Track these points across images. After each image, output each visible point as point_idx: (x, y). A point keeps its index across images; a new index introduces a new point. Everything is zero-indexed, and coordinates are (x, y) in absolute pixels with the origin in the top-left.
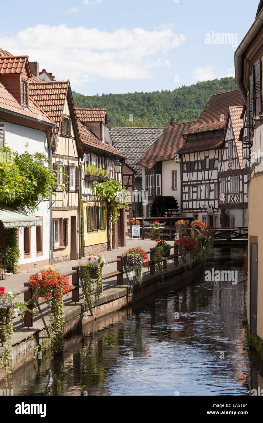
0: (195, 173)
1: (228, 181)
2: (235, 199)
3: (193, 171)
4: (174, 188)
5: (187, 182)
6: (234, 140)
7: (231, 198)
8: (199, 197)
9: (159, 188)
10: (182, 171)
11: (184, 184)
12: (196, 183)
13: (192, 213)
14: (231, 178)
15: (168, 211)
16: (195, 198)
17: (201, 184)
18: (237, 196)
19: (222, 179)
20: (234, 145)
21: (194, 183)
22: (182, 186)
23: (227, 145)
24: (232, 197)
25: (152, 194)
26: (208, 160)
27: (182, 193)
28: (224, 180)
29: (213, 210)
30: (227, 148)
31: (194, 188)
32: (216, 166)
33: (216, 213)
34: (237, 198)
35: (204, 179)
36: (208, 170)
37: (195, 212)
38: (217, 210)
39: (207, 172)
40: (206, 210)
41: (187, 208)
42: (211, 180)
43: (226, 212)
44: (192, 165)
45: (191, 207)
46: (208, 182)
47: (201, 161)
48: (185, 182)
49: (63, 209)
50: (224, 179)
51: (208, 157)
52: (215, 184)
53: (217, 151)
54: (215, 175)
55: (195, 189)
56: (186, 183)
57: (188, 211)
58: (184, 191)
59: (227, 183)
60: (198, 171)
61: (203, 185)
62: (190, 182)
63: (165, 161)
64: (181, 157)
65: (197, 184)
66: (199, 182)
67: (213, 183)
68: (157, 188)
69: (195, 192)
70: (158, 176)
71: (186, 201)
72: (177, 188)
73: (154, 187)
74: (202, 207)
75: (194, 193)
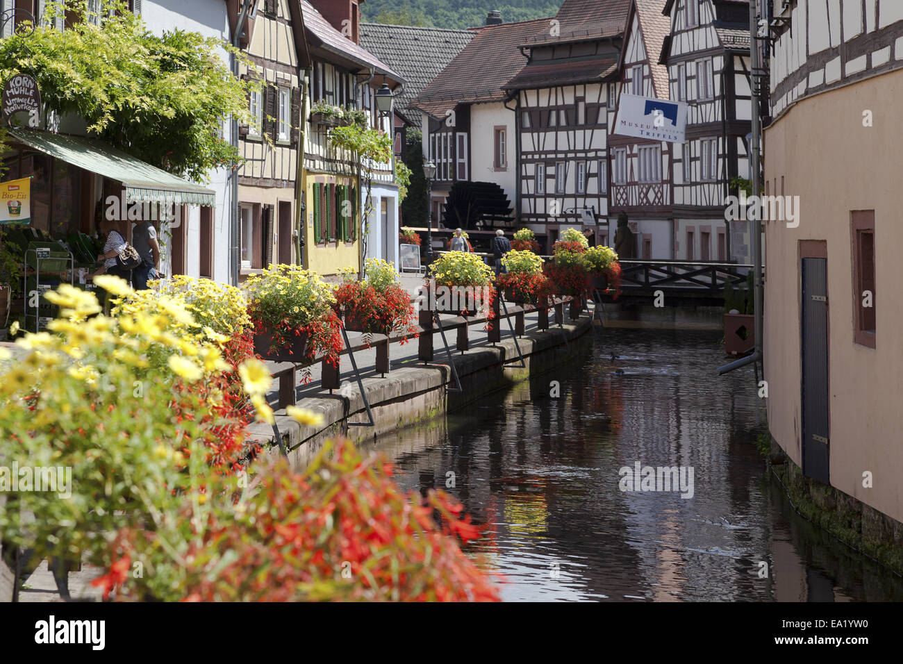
0: (551, 135)
1: (632, 156)
2: (651, 196)
3: (547, 128)
4: (499, 165)
5: (533, 153)
6: (646, 62)
7: (640, 194)
8: (561, 188)
9: (462, 165)
10: (520, 129)
11: (524, 157)
12: (553, 156)
13: (544, 226)
14: (640, 149)
15: (484, 219)
16: (551, 190)
17: (567, 160)
18: (657, 190)
19: (617, 150)
20: (646, 72)
21: (549, 156)
22: (520, 163)
23: (630, 73)
24: (642, 191)
25: (446, 176)
26: (581, 106)
27: (520, 178)
28: (623, 152)
29: (597, 221)
30: (630, 80)
31: (548, 168)
32: (601, 120)
33: (602, 228)
34: (656, 194)
35: (572, 148)
36: (584, 127)
37: (551, 223)
38: (605, 221)
39: (580, 133)
40: (579, 220)
41: (533, 212)
42: (590, 150)
43: (628, 226)
44: (544, 116)
45: (540, 210)
46: (583, 155)
47: (566, 108)
48: (527, 153)
49: (262, 183)
50: (622, 149)
51: (583, 99)
52: (600, 160)
53: (605, 86)
54: (599, 139)
55: (551, 170)
56: (530, 157)
57: (534, 220)
58: (524, 174)
59: (629, 160)
60: (558, 128)
61: (571, 162)
62: (540, 153)
63: (478, 103)
64: (517, 97)
65: (557, 159)
66: (562, 156)
67: (596, 158)
68: (459, 163)
69: (552, 177)
70: (461, 138)
71: (529, 196)
72: (506, 166)
73: (450, 160)
74: (568, 212)
75: (548, 180)
